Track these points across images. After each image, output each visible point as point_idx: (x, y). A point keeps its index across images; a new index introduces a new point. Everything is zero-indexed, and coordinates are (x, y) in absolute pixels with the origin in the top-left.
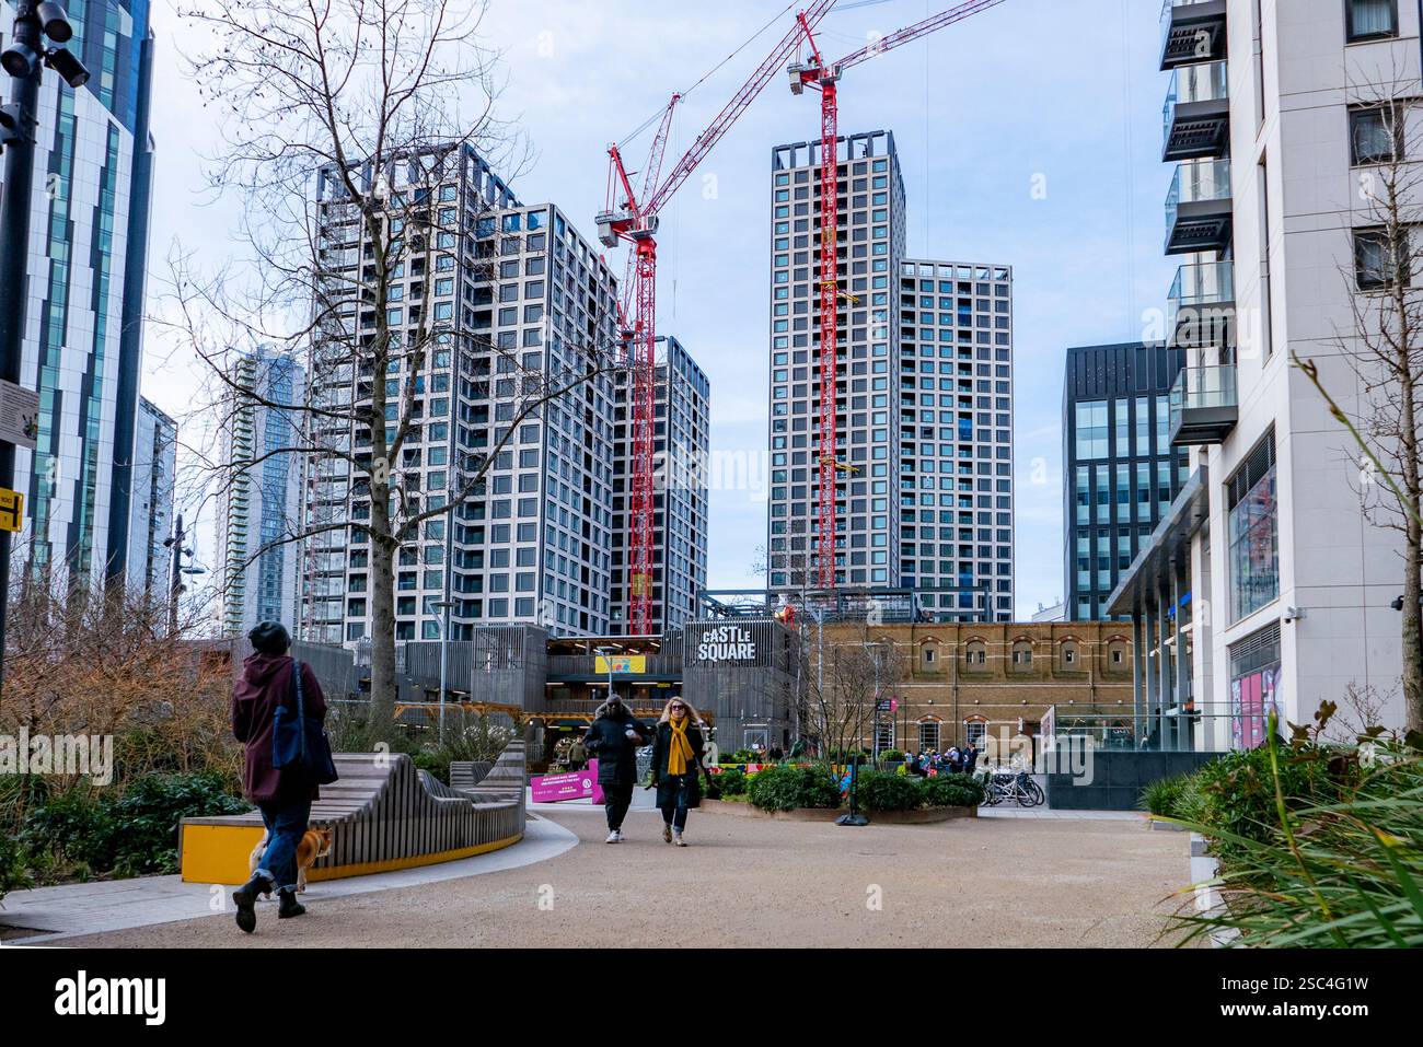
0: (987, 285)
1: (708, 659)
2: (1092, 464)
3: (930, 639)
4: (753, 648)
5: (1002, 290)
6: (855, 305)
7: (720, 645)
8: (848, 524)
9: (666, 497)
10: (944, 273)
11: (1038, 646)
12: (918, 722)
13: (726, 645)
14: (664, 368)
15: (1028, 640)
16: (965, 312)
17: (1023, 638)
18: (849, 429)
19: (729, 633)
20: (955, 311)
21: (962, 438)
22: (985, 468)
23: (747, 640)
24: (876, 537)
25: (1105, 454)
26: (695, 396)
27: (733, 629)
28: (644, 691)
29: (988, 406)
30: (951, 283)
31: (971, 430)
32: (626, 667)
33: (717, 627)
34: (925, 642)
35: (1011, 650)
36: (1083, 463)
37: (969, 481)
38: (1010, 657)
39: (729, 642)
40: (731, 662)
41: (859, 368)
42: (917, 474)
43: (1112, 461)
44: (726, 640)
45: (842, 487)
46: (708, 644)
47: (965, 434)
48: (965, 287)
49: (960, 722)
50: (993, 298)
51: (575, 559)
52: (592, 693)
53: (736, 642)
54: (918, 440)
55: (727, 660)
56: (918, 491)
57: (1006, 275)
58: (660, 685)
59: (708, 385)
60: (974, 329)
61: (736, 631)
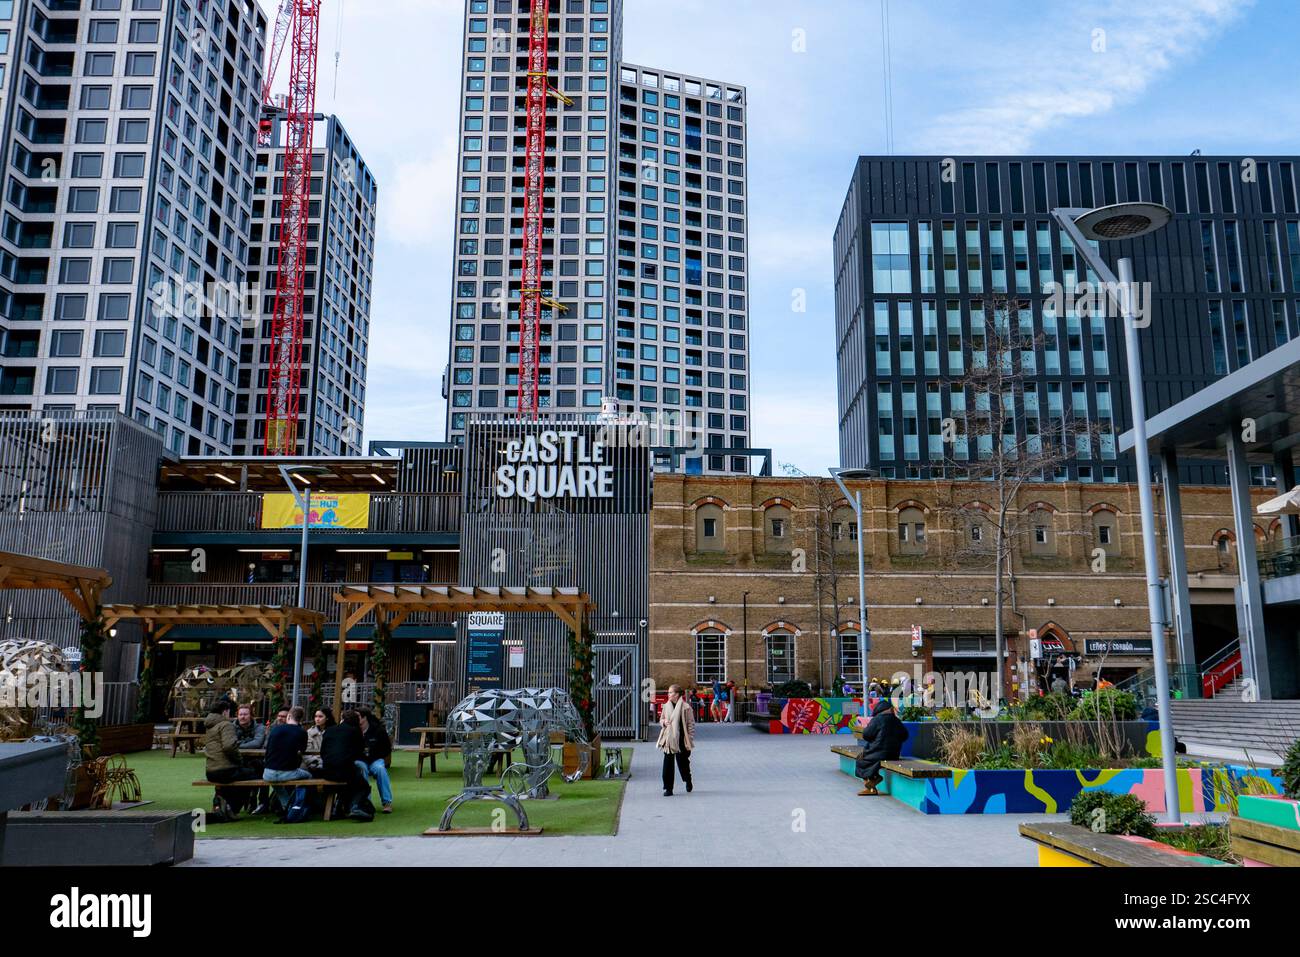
0: (719, 106)
1: (515, 496)
2: (893, 300)
3: (778, 501)
4: (608, 474)
5: (736, 113)
6: (567, 108)
7: (542, 469)
8: (554, 376)
9: (315, 324)
10: (670, 85)
11: (933, 515)
12: (765, 633)
13: (553, 470)
14: (321, 156)
15: (919, 507)
16: (694, 134)
17: (911, 503)
18: (556, 257)
19: (560, 446)
20: (683, 131)
21: (689, 281)
22: (715, 319)
23: (596, 459)
24: (589, 394)
25: (907, 289)
26: (359, 199)
27: (568, 436)
28: (358, 567)
29: (719, 246)
30: (678, 97)
31: (700, 272)
32: (330, 515)
33: (537, 431)
34: (770, 505)
35: (895, 521)
36: (882, 297)
37: (698, 334)
38: (895, 531)
39: (559, 462)
40: (563, 502)
41: (571, 184)
42: (637, 320)
43: (916, 298)
44: (553, 457)
45: (547, 329)
46: (516, 465)
47: (693, 276)
48: (693, 104)
49: (826, 633)
50: (725, 121)
51: (183, 391)
52: (248, 570)
53: (575, 464)
54: (638, 279)
55: (555, 498)
56: (637, 341)
57: (739, 98)
58: (393, 556)
59: (375, 189)
60: (704, 154)
61: (575, 441)
